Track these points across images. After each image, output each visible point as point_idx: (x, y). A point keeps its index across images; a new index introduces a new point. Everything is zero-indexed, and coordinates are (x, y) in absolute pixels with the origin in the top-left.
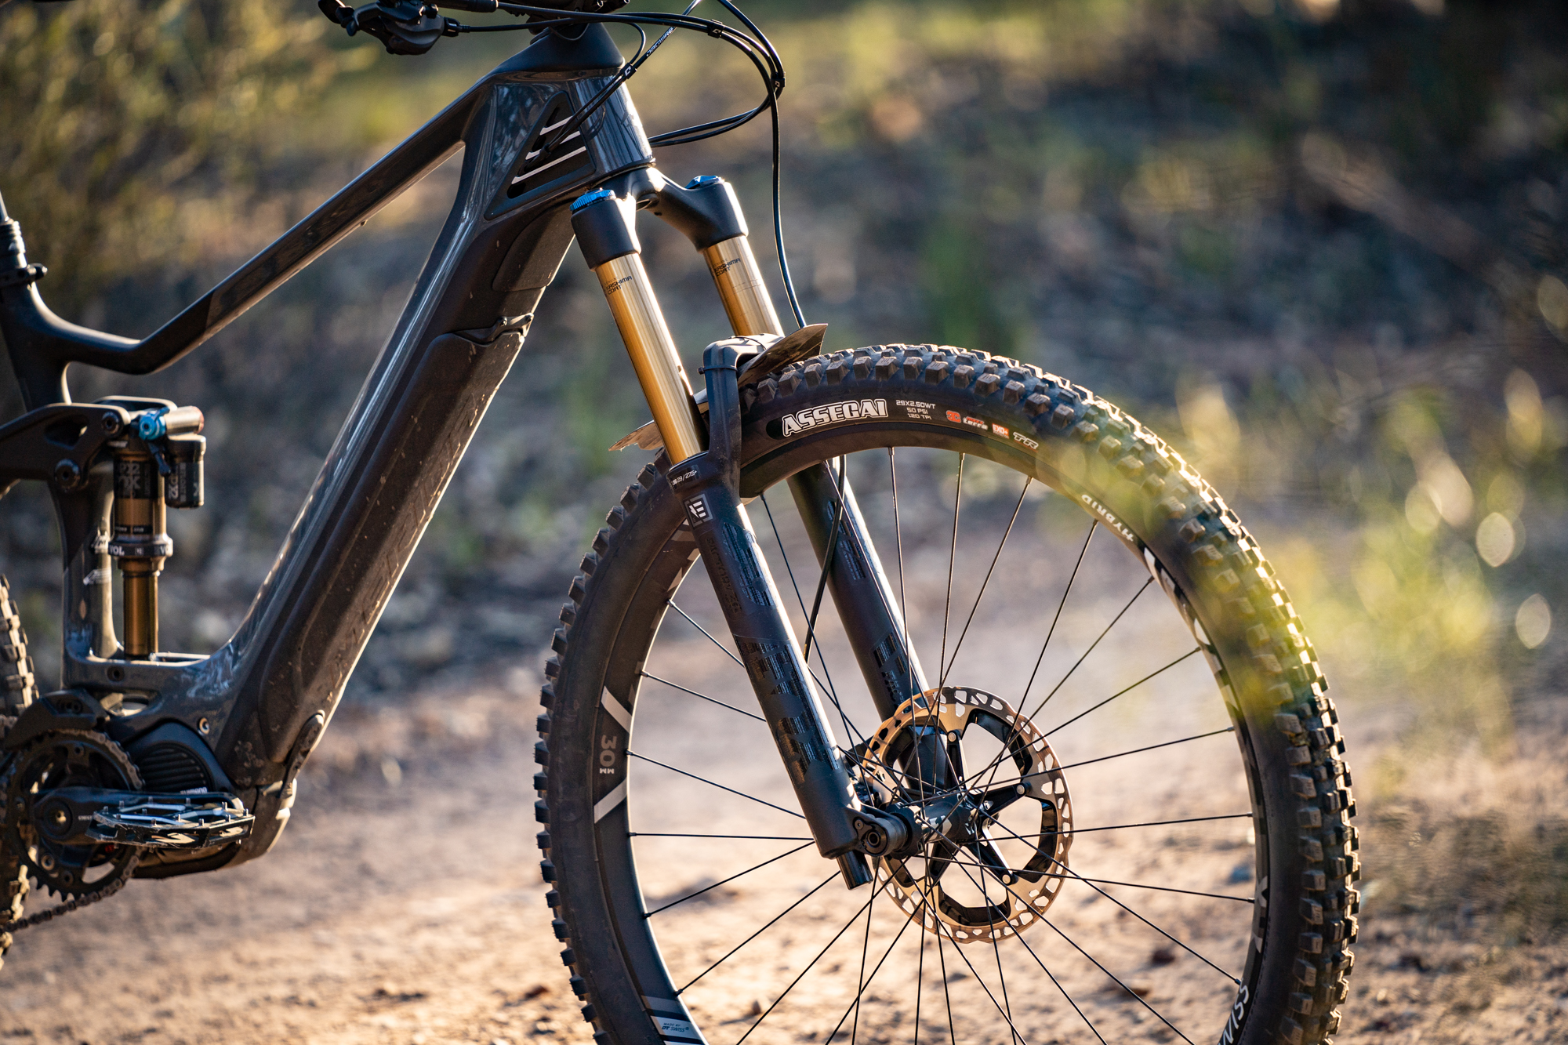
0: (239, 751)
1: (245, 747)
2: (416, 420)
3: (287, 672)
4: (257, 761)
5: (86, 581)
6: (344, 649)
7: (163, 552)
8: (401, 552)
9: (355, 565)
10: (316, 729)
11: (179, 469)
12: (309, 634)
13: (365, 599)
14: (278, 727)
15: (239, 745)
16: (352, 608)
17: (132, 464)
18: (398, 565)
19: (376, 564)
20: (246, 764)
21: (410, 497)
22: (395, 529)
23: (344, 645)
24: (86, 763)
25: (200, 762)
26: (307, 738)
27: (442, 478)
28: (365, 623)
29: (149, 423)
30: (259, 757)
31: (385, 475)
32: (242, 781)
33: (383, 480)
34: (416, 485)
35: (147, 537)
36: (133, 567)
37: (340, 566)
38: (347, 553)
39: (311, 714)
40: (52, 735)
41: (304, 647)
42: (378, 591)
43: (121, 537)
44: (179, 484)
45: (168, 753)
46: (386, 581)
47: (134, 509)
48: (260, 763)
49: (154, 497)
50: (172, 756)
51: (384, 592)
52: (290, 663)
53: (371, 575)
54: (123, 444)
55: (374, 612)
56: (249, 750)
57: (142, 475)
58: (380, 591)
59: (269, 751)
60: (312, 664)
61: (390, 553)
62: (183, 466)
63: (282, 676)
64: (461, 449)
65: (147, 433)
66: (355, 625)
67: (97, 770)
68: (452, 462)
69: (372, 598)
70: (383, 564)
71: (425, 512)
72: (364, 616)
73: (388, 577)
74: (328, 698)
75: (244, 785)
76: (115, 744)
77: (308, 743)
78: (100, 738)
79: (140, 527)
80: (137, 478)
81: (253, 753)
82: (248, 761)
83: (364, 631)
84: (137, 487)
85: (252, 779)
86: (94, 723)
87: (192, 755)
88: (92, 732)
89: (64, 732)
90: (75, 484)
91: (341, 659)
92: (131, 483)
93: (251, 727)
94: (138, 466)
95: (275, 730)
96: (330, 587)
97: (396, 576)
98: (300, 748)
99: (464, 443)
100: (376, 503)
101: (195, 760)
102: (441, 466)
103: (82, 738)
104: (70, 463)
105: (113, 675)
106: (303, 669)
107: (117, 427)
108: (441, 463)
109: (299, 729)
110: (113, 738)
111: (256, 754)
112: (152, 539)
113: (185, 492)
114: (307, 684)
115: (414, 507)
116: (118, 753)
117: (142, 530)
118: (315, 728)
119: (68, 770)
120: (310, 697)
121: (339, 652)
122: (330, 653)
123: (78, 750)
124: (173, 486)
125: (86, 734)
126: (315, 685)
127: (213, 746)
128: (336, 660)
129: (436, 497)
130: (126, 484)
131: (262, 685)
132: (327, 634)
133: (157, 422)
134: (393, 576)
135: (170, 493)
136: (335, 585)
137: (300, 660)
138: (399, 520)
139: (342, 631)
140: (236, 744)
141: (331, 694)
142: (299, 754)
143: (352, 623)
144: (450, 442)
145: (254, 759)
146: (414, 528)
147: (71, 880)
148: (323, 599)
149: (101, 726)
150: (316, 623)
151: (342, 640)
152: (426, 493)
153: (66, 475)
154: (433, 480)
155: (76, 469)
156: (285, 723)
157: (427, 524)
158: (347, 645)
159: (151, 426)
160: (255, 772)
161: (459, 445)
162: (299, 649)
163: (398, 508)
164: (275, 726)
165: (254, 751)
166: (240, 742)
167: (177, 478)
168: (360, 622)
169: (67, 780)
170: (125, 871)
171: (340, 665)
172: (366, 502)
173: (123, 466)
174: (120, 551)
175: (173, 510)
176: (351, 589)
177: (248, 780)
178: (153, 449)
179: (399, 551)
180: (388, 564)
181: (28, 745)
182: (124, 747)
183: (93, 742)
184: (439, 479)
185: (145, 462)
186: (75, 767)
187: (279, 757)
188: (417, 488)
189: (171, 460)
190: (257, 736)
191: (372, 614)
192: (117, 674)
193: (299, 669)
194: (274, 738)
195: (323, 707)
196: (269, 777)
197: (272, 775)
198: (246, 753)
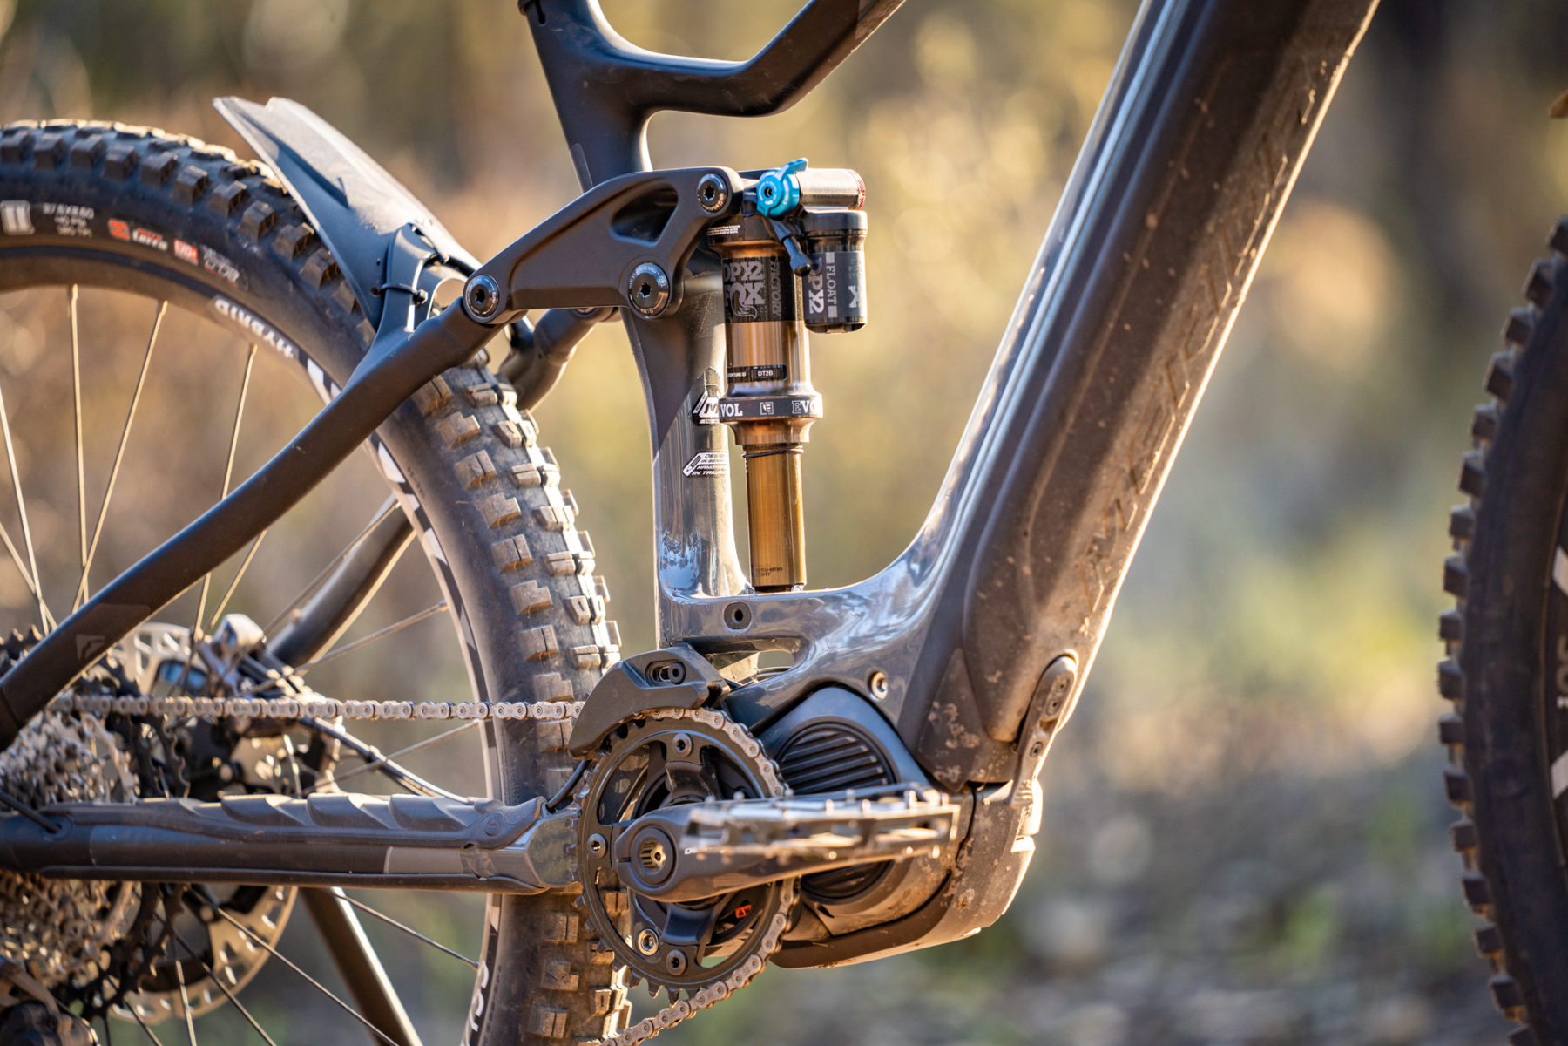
0: (936, 721)
1: (946, 711)
2: (1204, 108)
3: (1008, 575)
4: (967, 737)
5: (688, 471)
6: (1101, 535)
7: (806, 410)
8: (1192, 360)
9: (1112, 380)
10: (1064, 682)
11: (824, 263)
12: (1042, 506)
13: (1132, 444)
14: (999, 674)
15: (935, 710)
16: (1111, 459)
17: (752, 261)
18: (1187, 385)
19: (1148, 378)
20: (949, 744)
21: (1201, 253)
22: (1177, 313)
23: (1103, 530)
24: (696, 766)
25: (874, 748)
26: (1050, 696)
27: (1258, 223)
28: (1137, 492)
29: (772, 184)
30: (970, 730)
31: (1155, 211)
32: (945, 775)
33: (1152, 221)
34: (1210, 228)
35: (780, 384)
36: (761, 436)
37: (1087, 381)
38: (1096, 358)
39: (1054, 655)
40: (641, 723)
41: (1034, 530)
42: (1155, 432)
43: (738, 388)
44: (825, 288)
45: (823, 739)
46: (1169, 414)
47: (758, 339)
48: (972, 741)
49: (788, 317)
50: (830, 743)
51: (1166, 437)
52: (1011, 560)
53: (1141, 398)
54: (733, 229)
55: (1151, 472)
56: (953, 719)
57: (767, 281)
58: (1160, 431)
59: (987, 721)
60: (1048, 560)
61: (1171, 361)
62: (830, 257)
63: (999, 584)
64: (1289, 169)
65: (770, 203)
66: (1121, 495)
67: (714, 776)
68: (1274, 193)
69: (1144, 443)
70: (1161, 379)
71: (1229, 287)
72: (1134, 478)
73: (1172, 407)
74: (1082, 629)
75: (948, 780)
76: (737, 726)
77: (1051, 707)
78: (714, 719)
79: (767, 368)
80: (759, 286)
81: (961, 724)
82: (952, 738)
83: (1135, 507)
84: (760, 301)
85: (962, 769)
86: (705, 695)
87: (861, 736)
88: (702, 710)
89: (659, 717)
90: (659, 304)
91: (1100, 556)
92: (750, 296)
93: (953, 676)
94: (760, 266)
95: (993, 679)
96: (1071, 420)
97: (1187, 407)
98: (1038, 714)
99: (1293, 156)
100: (1141, 264)
101: (868, 745)
102: (1254, 198)
103: (686, 723)
104: (652, 269)
105: (734, 619)
106: (1034, 568)
107: (722, 196)
108: (1252, 191)
109: (1034, 681)
110: (735, 719)
111: (965, 726)
112: (787, 388)
113: (835, 300)
114: (1042, 596)
115: (1209, 272)
116: (744, 741)
117: (770, 373)
118: (1060, 680)
119: (670, 783)
120: (1049, 623)
121: (1095, 541)
122: (1078, 540)
123: (681, 744)
124: (816, 292)
125: (690, 714)
126: (1057, 600)
127: (895, 719)
128: (1091, 557)
129: (1249, 261)
130: (742, 299)
131: (967, 601)
132: (1070, 506)
133: (785, 182)
134: (1180, 406)
135: (812, 304)
136: (1080, 417)
137: (1027, 555)
138: (1184, 295)
139: (1098, 501)
140: (929, 708)
141: (1087, 621)
142: (1038, 725)
143: (1113, 488)
144: (1268, 151)
145: (962, 734)
146: (1211, 315)
147: (682, 966)
148: (1061, 442)
149: (714, 699)
150: (1050, 488)
151: (1099, 519)
152: (1229, 249)
153: (646, 290)
154: (1240, 225)
155: (662, 281)
156: (1009, 666)
157: (1235, 312)
158: (1108, 531)
159: (775, 189)
160: (966, 758)
161: (1285, 160)
162: (1026, 534)
163: (1181, 272)
164: (993, 673)
165: (959, 720)
166: (936, 705)
167: (820, 278)
168: (1127, 489)
169: (669, 799)
170: (764, 941)
171: (1098, 568)
172: (1125, 263)
173: (736, 269)
174: (736, 411)
175: (821, 337)
176: (1107, 423)
177: (954, 772)
178: (781, 231)
179: (1188, 356)
180: (1170, 379)
181: (605, 745)
182: (757, 733)
183: (705, 728)
184: (1251, 225)
185: (773, 259)
186: (679, 775)
187: (1005, 732)
188: (1211, 236)
189: (809, 245)
190: (965, 692)
191: (1149, 475)
192: (739, 616)
193: (1027, 570)
194: (992, 694)
195: (1075, 645)
196: (990, 767)
197: (994, 764)
198: (949, 724)
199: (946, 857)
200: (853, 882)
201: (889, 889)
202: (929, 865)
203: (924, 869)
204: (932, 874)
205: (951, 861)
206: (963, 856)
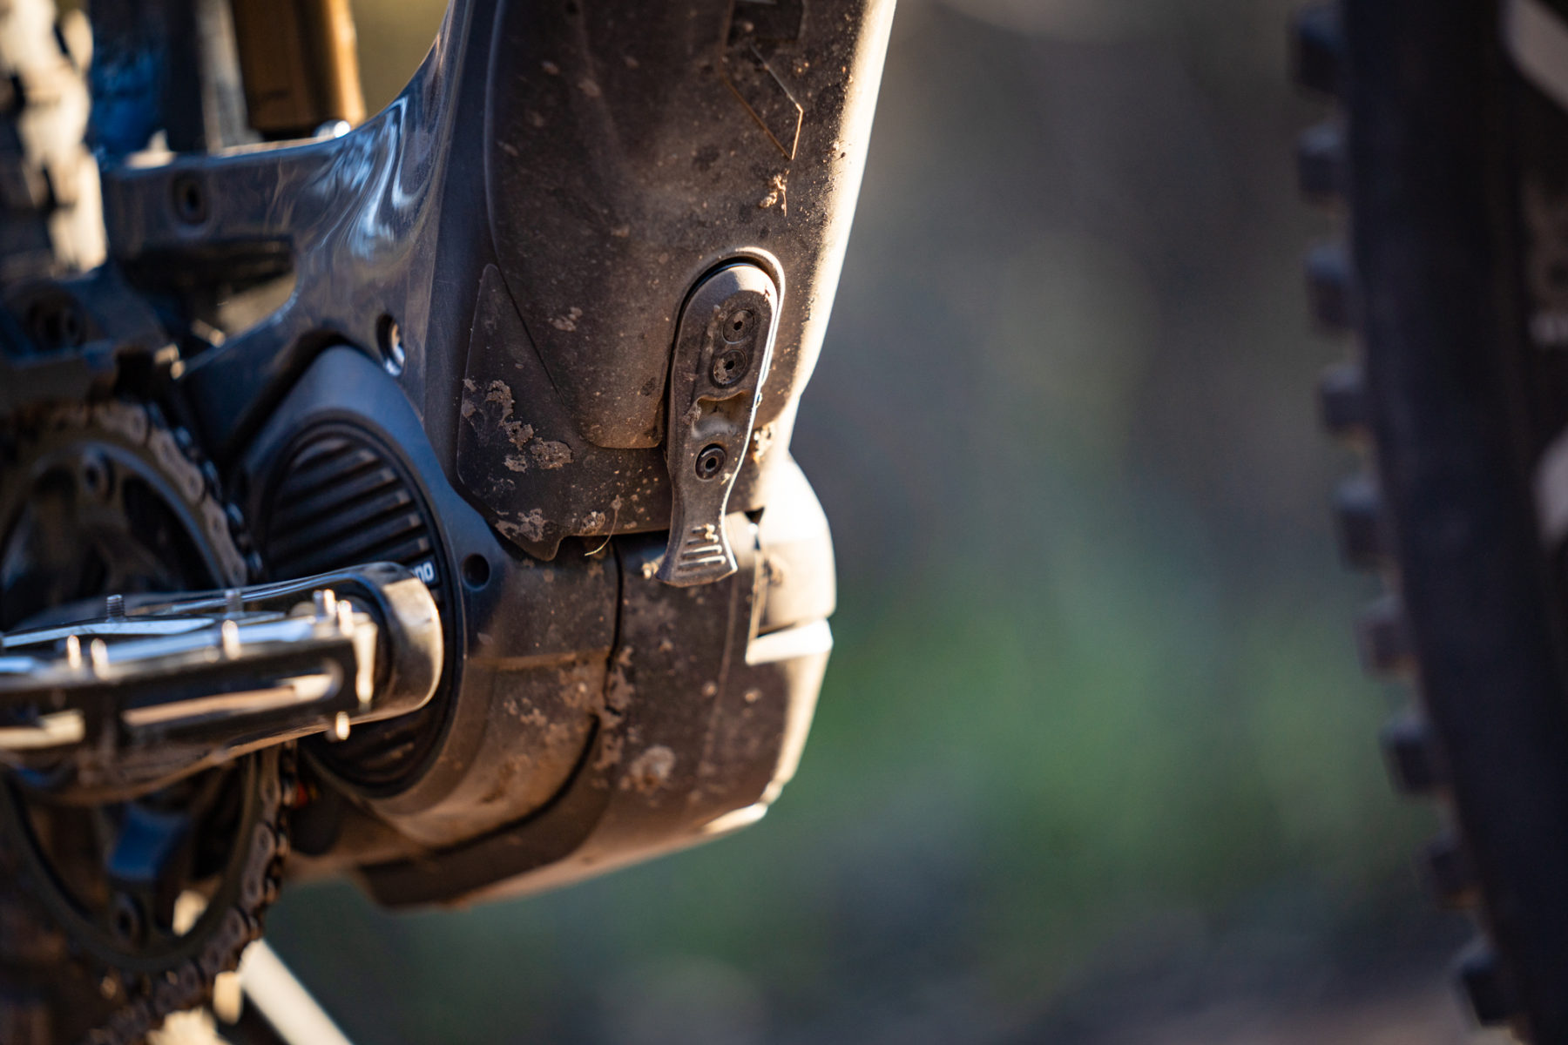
0: (478, 416)
1: (491, 396)
4: (542, 446)
14: (576, 312)
15: (469, 395)
20: (510, 463)
30: (547, 433)
45: (329, 456)
48: (556, 455)
52: (550, 67)
56: (508, 411)
59: (575, 412)
63: (538, 121)
74: (771, 201)
77: (722, 371)
81: (525, 420)
82: (514, 451)
88: (115, 404)
93: (490, 323)
95: (567, 325)
98: (693, 389)
109: (665, 322)
111: (535, 424)
118: (726, 314)
123: (92, 476)
125: (98, 412)
126: (677, 144)
131: (487, 162)
137: (585, 53)
141: (781, 182)
145: (531, 442)
160: (553, 489)
165: (518, 413)
166: (468, 383)
187: (627, 429)
190: (520, 355)
192: (193, 199)
193: (591, 87)
194: (571, 356)
195: (762, 237)
196: (617, 504)
197: (626, 496)
198: (502, 422)
199: (577, 690)
200: (397, 754)
201: (459, 766)
202: (536, 712)
203: (525, 719)
204: (553, 727)
205: (593, 697)
206: (615, 685)
